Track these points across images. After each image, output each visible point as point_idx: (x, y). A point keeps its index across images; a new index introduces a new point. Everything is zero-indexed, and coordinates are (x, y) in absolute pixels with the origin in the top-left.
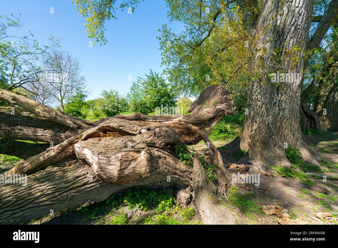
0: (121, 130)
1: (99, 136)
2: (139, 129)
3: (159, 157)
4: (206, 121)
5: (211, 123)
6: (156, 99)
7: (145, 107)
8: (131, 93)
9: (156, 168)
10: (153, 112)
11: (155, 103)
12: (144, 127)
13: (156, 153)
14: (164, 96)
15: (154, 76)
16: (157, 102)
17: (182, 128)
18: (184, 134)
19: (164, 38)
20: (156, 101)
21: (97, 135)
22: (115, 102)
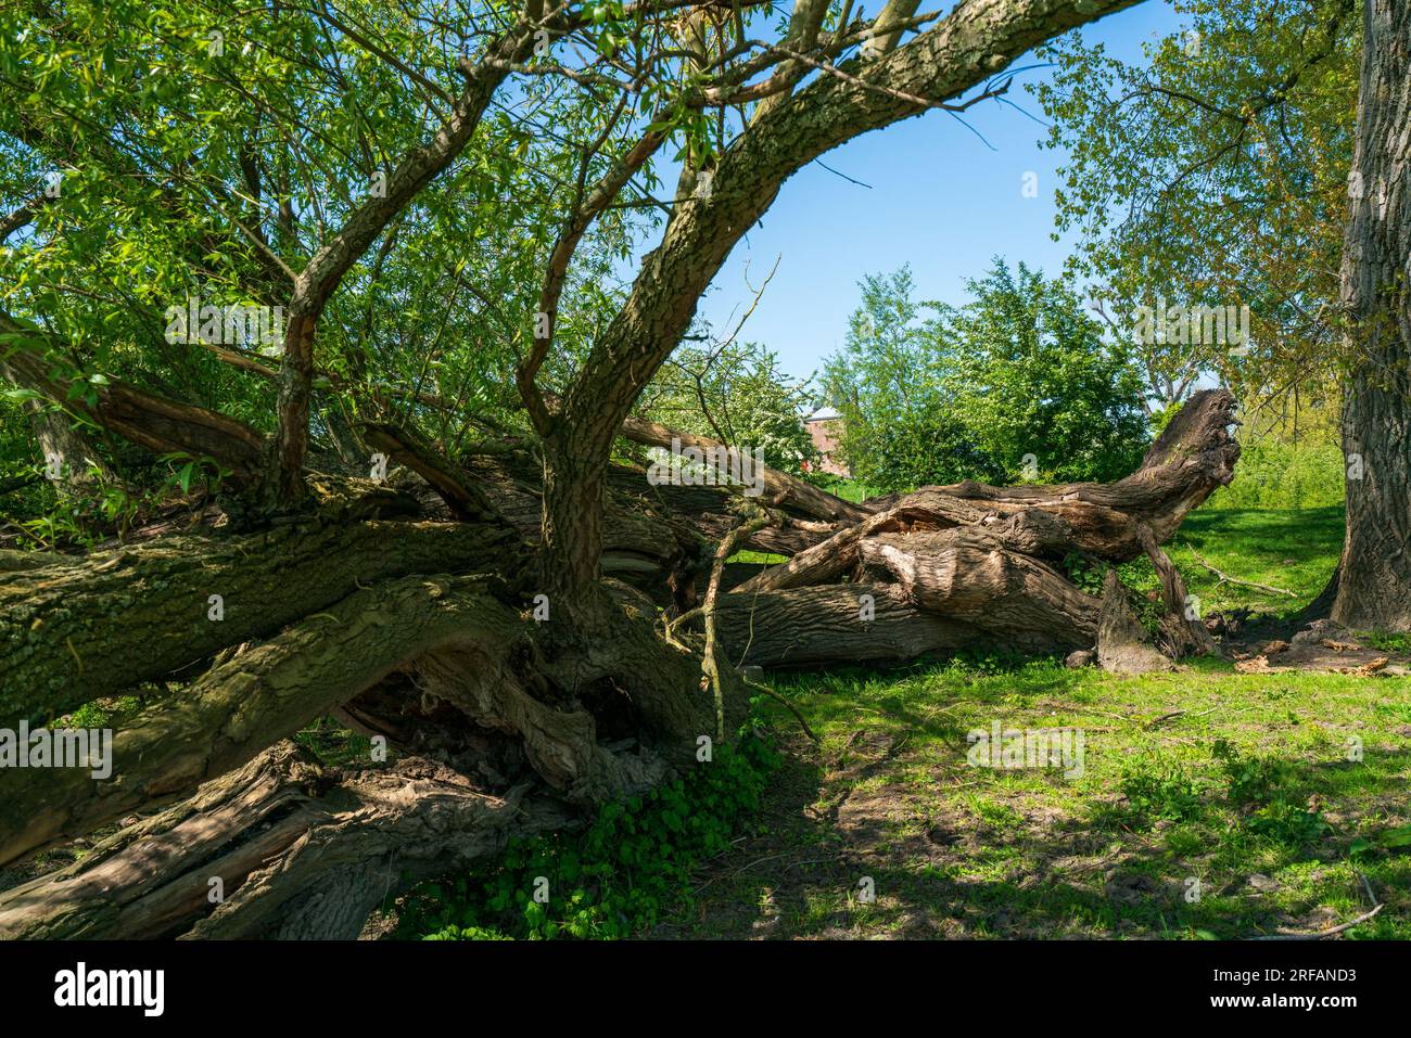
0: (942, 517)
1: (898, 530)
2: (981, 517)
3: (1026, 569)
4: (1154, 499)
5: (1174, 506)
6: (1029, 411)
7: (951, 452)
8: (852, 358)
9: (1019, 587)
10: (1011, 482)
11: (1022, 434)
12: (991, 513)
13: (1019, 560)
14: (1073, 394)
15: (1017, 287)
16: (1034, 429)
17: (1084, 517)
18: (1090, 531)
19: (1069, 89)
20: (1028, 425)
21: (892, 527)
22: (757, 424)
